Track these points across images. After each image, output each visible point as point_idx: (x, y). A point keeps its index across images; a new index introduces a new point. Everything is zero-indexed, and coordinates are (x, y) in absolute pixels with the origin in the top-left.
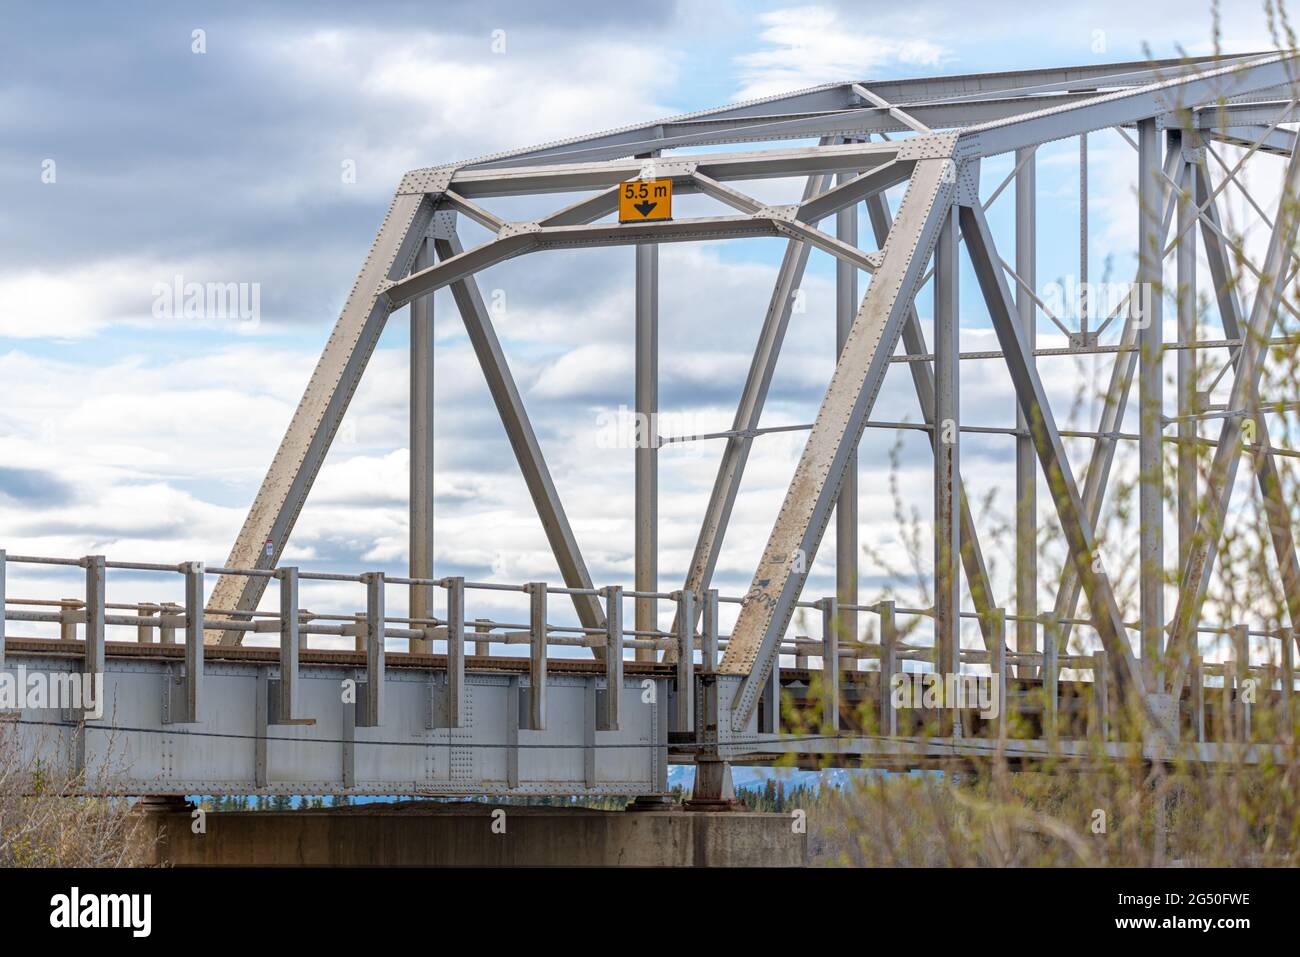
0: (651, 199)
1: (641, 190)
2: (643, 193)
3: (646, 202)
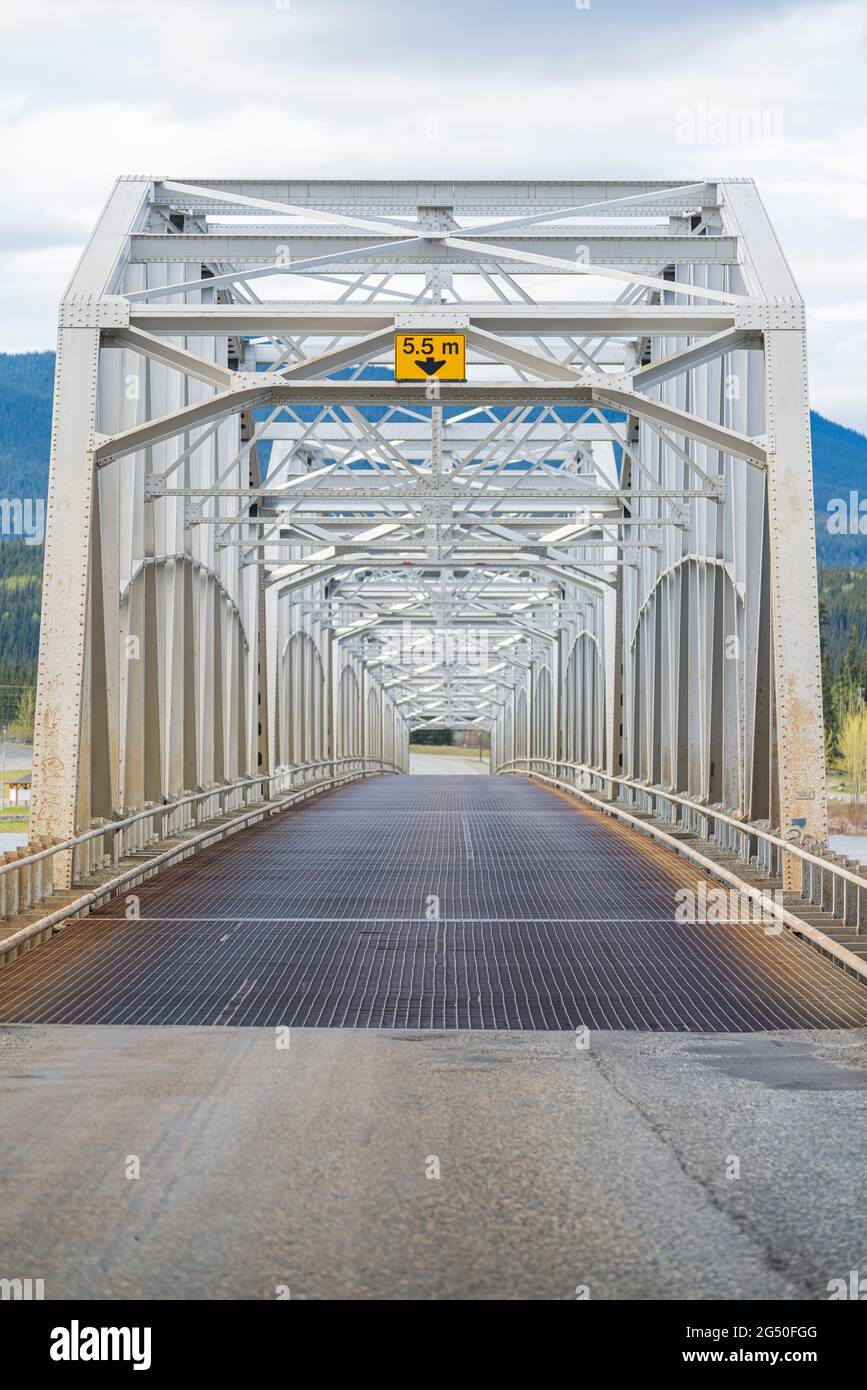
0: (437, 356)
1: (424, 345)
2: (427, 349)
3: (430, 360)
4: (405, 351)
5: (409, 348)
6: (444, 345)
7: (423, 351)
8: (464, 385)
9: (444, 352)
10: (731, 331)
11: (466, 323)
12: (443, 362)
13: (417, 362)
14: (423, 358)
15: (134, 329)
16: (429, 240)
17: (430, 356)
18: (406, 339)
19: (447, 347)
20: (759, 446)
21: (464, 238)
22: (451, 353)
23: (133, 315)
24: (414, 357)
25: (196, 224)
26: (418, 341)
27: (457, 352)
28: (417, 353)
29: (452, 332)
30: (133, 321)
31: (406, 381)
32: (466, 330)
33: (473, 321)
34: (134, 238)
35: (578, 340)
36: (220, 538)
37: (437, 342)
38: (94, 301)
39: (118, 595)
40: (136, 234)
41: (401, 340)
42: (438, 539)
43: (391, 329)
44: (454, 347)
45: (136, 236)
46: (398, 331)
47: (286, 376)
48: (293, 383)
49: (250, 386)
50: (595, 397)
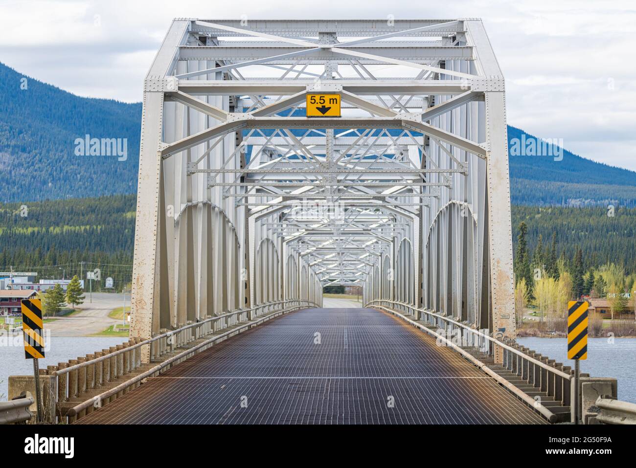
4: (311, 102)
5: (313, 101)
6: (330, 99)
7: (320, 102)
8: (340, 119)
9: (330, 103)
10: (469, 92)
11: (341, 89)
12: (330, 108)
13: (317, 108)
14: (320, 106)
15: (180, 92)
16: (324, 49)
17: (323, 105)
18: (312, 97)
19: (332, 100)
20: (483, 148)
21: (341, 48)
22: (333, 103)
23: (180, 86)
24: (316, 105)
25: (213, 41)
26: (317, 98)
27: (336, 103)
28: (317, 103)
29: (334, 93)
30: (180, 88)
31: (312, 117)
32: (341, 92)
33: (344, 88)
34: (181, 48)
35: (397, 97)
36: (225, 193)
37: (327, 98)
38: (161, 79)
39: (173, 221)
40: (182, 46)
41: (309, 97)
42: (331, 193)
43: (304, 92)
44: (335, 100)
45: (182, 47)
46: (308, 93)
47: (254, 115)
48: (257, 118)
49: (236, 120)
50: (403, 124)
